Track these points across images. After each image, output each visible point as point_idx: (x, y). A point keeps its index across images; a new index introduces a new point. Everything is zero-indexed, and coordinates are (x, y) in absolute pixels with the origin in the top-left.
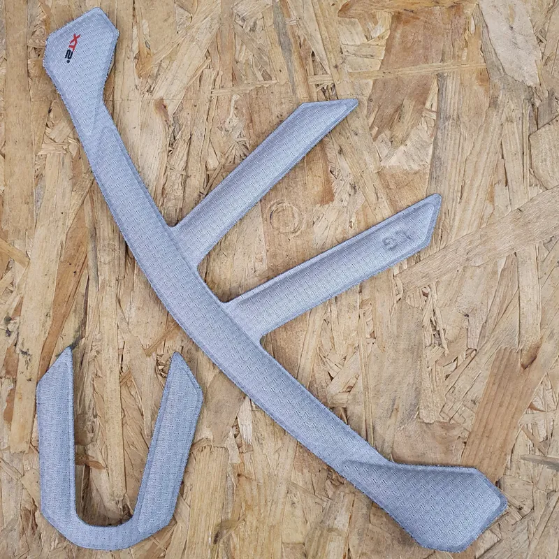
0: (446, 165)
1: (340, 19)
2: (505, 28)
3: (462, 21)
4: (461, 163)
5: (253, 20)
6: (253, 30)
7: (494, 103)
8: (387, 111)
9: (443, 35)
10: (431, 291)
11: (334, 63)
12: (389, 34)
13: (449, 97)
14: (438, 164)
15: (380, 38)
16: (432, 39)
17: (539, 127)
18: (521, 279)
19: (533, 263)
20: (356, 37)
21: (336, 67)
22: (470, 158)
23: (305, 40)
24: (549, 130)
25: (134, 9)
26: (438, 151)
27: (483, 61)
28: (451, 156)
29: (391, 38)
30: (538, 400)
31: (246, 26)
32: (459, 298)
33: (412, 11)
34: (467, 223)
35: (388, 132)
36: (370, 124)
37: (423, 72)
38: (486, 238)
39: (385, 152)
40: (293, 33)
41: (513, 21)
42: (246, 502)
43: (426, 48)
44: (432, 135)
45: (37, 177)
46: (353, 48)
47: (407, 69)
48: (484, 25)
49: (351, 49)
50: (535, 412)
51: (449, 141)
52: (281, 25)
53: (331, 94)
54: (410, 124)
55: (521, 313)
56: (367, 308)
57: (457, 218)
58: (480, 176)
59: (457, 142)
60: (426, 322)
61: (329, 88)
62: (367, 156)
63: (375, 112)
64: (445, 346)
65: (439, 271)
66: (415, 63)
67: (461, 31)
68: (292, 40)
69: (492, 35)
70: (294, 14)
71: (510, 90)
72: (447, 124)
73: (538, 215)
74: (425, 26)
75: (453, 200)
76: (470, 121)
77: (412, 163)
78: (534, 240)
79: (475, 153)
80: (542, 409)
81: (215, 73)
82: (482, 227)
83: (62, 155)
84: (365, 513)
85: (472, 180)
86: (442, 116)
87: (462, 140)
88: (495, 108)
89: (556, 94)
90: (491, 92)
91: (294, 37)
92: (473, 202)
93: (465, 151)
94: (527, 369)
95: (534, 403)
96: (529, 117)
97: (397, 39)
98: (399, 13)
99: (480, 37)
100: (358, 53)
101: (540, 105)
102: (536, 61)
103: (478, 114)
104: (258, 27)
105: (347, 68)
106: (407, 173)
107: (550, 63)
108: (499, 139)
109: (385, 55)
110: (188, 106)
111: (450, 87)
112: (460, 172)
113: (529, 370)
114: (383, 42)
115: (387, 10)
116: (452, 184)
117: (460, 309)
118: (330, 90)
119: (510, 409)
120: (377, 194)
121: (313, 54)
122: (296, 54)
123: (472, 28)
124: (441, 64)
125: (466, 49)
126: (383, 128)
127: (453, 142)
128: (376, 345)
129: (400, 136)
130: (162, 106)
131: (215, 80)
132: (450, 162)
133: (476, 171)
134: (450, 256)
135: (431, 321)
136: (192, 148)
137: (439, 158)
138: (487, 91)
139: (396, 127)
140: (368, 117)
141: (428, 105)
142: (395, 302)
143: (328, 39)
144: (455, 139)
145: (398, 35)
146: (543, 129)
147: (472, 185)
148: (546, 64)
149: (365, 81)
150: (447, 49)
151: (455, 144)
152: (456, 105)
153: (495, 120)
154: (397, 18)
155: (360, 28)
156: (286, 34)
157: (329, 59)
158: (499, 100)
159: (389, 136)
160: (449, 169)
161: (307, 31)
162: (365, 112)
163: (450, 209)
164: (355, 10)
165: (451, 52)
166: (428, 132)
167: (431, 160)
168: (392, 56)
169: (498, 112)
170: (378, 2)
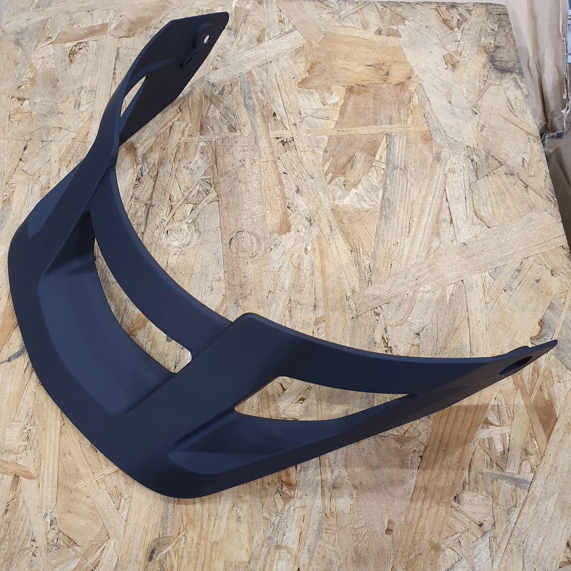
0: (394, 205)
1: (299, 89)
2: (445, 102)
3: (407, 95)
4: (408, 204)
5: (222, 86)
6: (221, 93)
7: (438, 158)
8: (340, 160)
9: (391, 105)
10: (383, 311)
11: (293, 122)
12: (343, 101)
13: (397, 151)
14: (387, 204)
15: (336, 104)
16: (381, 107)
17: (479, 178)
18: (469, 303)
19: (480, 289)
20: (313, 103)
21: (295, 124)
22: (417, 200)
23: (267, 103)
24: (488, 180)
26: (387, 194)
27: (426, 125)
28: (399, 199)
29: (345, 105)
30: (493, 415)
31: (215, 90)
32: (410, 319)
33: (364, 86)
34: (416, 253)
35: (341, 177)
36: (325, 171)
37: (373, 132)
38: (434, 267)
39: (339, 193)
40: (257, 98)
41: (451, 97)
42: (188, 515)
43: (375, 114)
44: (381, 181)
45: (4, 202)
46: (311, 111)
47: (359, 128)
48: (426, 99)
49: (309, 112)
50: (490, 426)
51: (397, 186)
52: (247, 91)
53: (290, 145)
55: (471, 334)
56: (321, 325)
57: (407, 249)
58: (426, 215)
59: (405, 187)
60: (378, 339)
61: (288, 141)
62: (322, 196)
63: (330, 161)
65: (390, 294)
66: (365, 124)
67: (406, 102)
68: (256, 103)
69: (433, 106)
70: (259, 83)
71: (451, 148)
72: (395, 172)
73: (482, 249)
74: (374, 98)
75: (402, 234)
76: (416, 171)
77: (363, 203)
78: (480, 270)
79: (421, 196)
80: (497, 424)
81: (184, 125)
82: (430, 257)
83: (31, 184)
84: (316, 529)
85: (419, 218)
86: (390, 166)
87: (409, 186)
88: (439, 161)
89: (492, 153)
90: (434, 149)
91: (258, 101)
92: (420, 237)
93: (412, 195)
95: (489, 418)
96: (470, 169)
97: (350, 106)
98: (352, 87)
99: (423, 107)
100: (315, 115)
101: (478, 161)
102: (472, 127)
103: (423, 166)
104: (226, 91)
105: (305, 126)
106: (359, 211)
107: (485, 130)
108: (443, 186)
109: (339, 117)
110: (157, 149)
111: (398, 144)
112: (407, 211)
114: (338, 108)
115: (342, 84)
116: (400, 221)
117: (412, 328)
118: (289, 143)
119: (465, 423)
120: (331, 227)
121: (274, 114)
122: (259, 113)
123: (416, 101)
124: (389, 126)
125: (411, 115)
126: (336, 174)
127: (400, 187)
129: (352, 181)
130: (132, 148)
131: (183, 130)
133: (422, 211)
134: (399, 281)
135: (383, 337)
136: (157, 182)
137: (388, 200)
138: (431, 148)
139: (348, 174)
140: (323, 166)
141: (377, 157)
142: (348, 321)
143: (288, 103)
144: (403, 185)
145: (351, 103)
146: (482, 180)
147: (419, 222)
148: (481, 130)
149: (321, 137)
150: (394, 115)
151: (402, 188)
152: (403, 158)
153: (439, 171)
154: (350, 90)
155: (317, 96)
156: (250, 98)
157: (289, 118)
158: (441, 155)
159: (342, 181)
160: (397, 208)
161: (270, 96)
162: (321, 161)
163: (399, 241)
164: (313, 83)
165: (397, 117)
166: (378, 178)
167: (381, 202)
168: (345, 118)
169: (441, 164)
170: (333, 78)
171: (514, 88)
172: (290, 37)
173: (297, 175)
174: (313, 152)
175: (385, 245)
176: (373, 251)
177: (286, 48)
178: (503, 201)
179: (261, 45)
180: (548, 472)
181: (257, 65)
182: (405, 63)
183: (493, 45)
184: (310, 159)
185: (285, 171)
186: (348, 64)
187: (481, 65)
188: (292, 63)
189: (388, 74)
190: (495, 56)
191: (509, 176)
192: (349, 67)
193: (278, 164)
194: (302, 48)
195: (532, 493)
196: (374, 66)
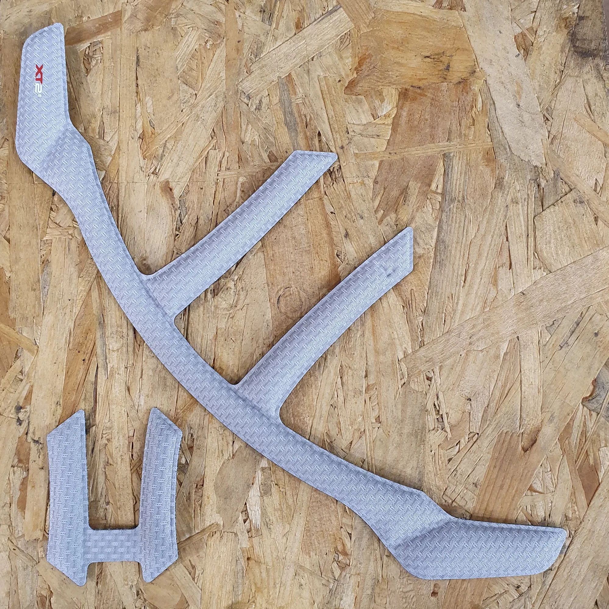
0: (450, 248)
1: (346, 96)
2: (512, 106)
3: (469, 98)
4: (465, 246)
5: (258, 97)
6: (258, 108)
7: (499, 184)
8: (392, 193)
9: (450, 114)
10: (435, 375)
11: (340, 144)
12: (395, 112)
13: (455, 178)
14: (442, 247)
15: (387, 116)
16: (439, 117)
17: (544, 208)
18: (522, 363)
19: (535, 347)
20: (363, 116)
21: (342, 147)
22: (475, 241)
23: (311, 119)
24: (554, 211)
25: (137, 85)
26: (443, 234)
27: (489, 140)
28: (455, 240)
29: (397, 117)
30: (538, 482)
31: (252, 105)
32: (462, 382)
33: (420, 87)
34: (471, 307)
35: (393, 215)
36: (376, 207)
37: (430, 152)
38: (489, 322)
39: (390, 235)
40: (299, 112)
41: (520, 98)
42: (255, 584)
43: (432, 127)
44: (437, 218)
45: (43, 263)
46: (359, 127)
47: (413, 149)
48: (492, 102)
49: (358, 129)
50: (534, 494)
51: (453, 224)
52: (287, 104)
53: (337, 176)
54: (415, 207)
55: (522, 397)
56: (372, 393)
57: (461, 302)
58: (484, 259)
59: (462, 225)
60: (430, 406)
61: (335, 170)
62: (372, 240)
63: (381, 194)
64: (448, 430)
65: (442, 356)
66: (421, 143)
67: (468, 108)
68: (298, 120)
69: (499, 112)
70: (300, 91)
71: (516, 170)
72: (452, 206)
73: (541, 298)
74: (432, 104)
75: (457, 283)
76: (475, 203)
77: (416, 247)
78: (536, 323)
79: (479, 236)
80: (541, 490)
81: (221, 155)
82: (486, 310)
83: (67, 240)
84: (370, 593)
85: (477, 263)
86: (447, 198)
87: (466, 223)
88: (501, 189)
89: (561, 174)
90: (497, 172)
91: (300, 116)
92: (476, 287)
93: (469, 234)
94: (528, 451)
95: (533, 485)
96: (535, 197)
97: (403, 118)
98: (406, 90)
99: (487, 115)
100: (364, 133)
101: (545, 186)
102: (542, 140)
103: (483, 196)
104: (263, 106)
105: (353, 150)
107: (557, 142)
108: (504, 221)
109: (391, 135)
110: (194, 189)
111: (456, 168)
112: (464, 255)
113: (530, 452)
114: (390, 121)
115: (394, 86)
116: (456, 267)
117: (463, 393)
118: (336, 173)
119: (510, 491)
121: (319, 134)
122: (302, 134)
123: (480, 105)
124: (448, 143)
125: (472, 127)
126: (388, 211)
127: (457, 224)
128: (381, 430)
129: (405, 219)
130: (167, 189)
131: (221, 162)
132: (454, 245)
133: (480, 255)
134: (452, 340)
135: (434, 405)
136: (198, 232)
137: (443, 242)
138: (493, 171)
139: (401, 211)
140: (373, 200)
141: (433, 187)
142: (400, 386)
143: (334, 118)
144: (460, 221)
145: (404, 113)
146: (548, 210)
147: (475, 269)
148: (552, 143)
149: (371, 162)
150: (454, 128)
151: (459, 227)
152: (462, 186)
153: (500, 201)
154: (404, 95)
155: (366, 107)
156: (291, 113)
157: (336, 139)
158: (504, 180)
159: (394, 219)
160: (453, 252)
161: (313, 110)
162: (371, 195)
163: (453, 293)
164: (362, 87)
165: (457, 130)
166: (433, 214)
167: (436, 244)
168: (398, 135)
169: (503, 193)
170: (385, 78)
171: (595, 81)
172: (334, 19)
173: (345, 214)
174: (363, 184)
175: (439, 297)
176: (425, 306)
177: (329, 36)
178: (569, 237)
179: (300, 34)
180: (585, 537)
181: (298, 64)
182: (468, 50)
183: (576, 15)
184: (360, 193)
185: (332, 210)
186: (402, 56)
187: (559, 48)
188: (337, 59)
189: (448, 68)
190: (577, 32)
191: (578, 204)
192: (403, 61)
193: (325, 201)
194: (349, 34)
195: (568, 556)
196: (432, 57)
